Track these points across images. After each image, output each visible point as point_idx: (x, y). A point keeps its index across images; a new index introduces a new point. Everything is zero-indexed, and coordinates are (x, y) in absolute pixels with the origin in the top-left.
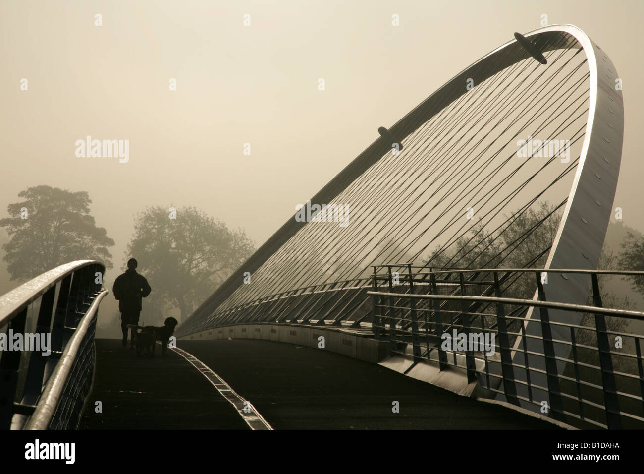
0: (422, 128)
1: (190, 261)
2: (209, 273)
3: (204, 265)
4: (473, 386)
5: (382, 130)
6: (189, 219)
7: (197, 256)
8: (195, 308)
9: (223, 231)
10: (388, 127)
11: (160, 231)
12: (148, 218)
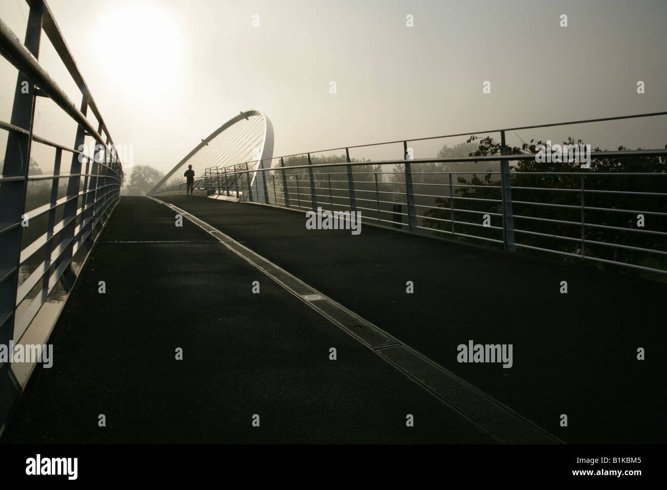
0: (218, 136)
1: (148, 179)
2: (153, 183)
3: (152, 181)
4: (238, 199)
5: (202, 140)
6: (148, 168)
7: (150, 178)
8: (149, 191)
9: (157, 171)
10: (204, 139)
11: (139, 172)
12: (135, 168)
